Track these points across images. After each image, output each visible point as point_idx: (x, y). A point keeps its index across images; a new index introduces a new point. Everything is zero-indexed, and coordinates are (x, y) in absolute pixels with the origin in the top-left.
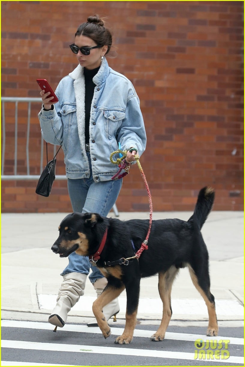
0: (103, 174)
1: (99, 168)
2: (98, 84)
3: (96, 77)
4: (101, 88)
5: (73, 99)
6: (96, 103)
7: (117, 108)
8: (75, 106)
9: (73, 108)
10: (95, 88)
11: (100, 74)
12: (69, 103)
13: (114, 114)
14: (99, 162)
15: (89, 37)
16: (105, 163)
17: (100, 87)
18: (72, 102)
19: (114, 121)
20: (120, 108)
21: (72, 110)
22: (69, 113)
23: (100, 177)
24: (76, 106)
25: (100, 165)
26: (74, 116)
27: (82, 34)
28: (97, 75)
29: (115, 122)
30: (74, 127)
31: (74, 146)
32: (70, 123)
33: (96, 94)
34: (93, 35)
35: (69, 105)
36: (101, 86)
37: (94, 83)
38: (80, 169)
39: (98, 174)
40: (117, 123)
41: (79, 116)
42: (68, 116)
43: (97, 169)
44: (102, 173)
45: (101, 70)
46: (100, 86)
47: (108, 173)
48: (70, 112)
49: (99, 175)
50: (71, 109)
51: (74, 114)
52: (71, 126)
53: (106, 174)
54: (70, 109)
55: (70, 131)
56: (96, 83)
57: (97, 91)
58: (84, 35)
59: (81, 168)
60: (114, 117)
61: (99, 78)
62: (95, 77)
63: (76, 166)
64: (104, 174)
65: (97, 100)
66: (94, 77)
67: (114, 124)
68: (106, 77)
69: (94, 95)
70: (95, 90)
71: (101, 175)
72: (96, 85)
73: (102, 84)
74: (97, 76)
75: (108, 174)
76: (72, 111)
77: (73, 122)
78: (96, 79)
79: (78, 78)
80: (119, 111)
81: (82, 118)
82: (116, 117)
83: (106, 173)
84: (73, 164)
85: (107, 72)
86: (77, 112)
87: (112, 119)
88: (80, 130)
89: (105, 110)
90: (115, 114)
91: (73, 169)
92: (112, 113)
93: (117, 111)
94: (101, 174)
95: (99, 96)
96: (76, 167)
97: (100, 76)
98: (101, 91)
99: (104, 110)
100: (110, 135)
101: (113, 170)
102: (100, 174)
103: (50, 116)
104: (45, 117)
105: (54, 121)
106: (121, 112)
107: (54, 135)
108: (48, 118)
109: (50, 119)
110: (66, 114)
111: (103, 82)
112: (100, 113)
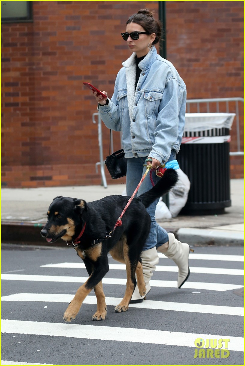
0: (140, 151)
1: (136, 145)
2: (143, 69)
3: (141, 63)
4: (146, 73)
5: (125, 86)
6: (140, 86)
7: (154, 89)
8: (126, 91)
9: (125, 93)
10: (141, 73)
11: (146, 60)
12: (121, 89)
14: (136, 140)
15: (139, 23)
16: (140, 141)
17: (145, 72)
18: (125, 88)
19: (151, 100)
20: (156, 89)
23: (138, 153)
24: (127, 91)
25: (136, 143)
26: (125, 100)
28: (142, 61)
30: (125, 110)
32: (123, 107)
33: (141, 78)
35: (122, 91)
36: (146, 71)
37: (140, 68)
39: (136, 151)
40: (154, 103)
41: (130, 99)
42: (121, 101)
43: (134, 146)
44: (140, 150)
46: (145, 71)
47: (145, 150)
48: (121, 97)
49: (137, 151)
50: (123, 94)
51: (126, 99)
52: (124, 109)
53: (143, 151)
54: (121, 95)
55: (123, 114)
57: (142, 75)
60: (151, 97)
61: (143, 63)
62: (140, 62)
63: (129, 145)
64: (141, 151)
65: (141, 83)
66: (140, 63)
67: (151, 104)
68: (152, 63)
69: (139, 79)
70: (141, 75)
71: (138, 152)
72: (141, 71)
73: (147, 69)
74: (142, 62)
75: (144, 151)
76: (123, 96)
77: (125, 105)
78: (141, 64)
79: (129, 67)
80: (156, 92)
81: (133, 101)
83: (143, 150)
84: (127, 144)
85: (154, 58)
86: (127, 96)
88: (130, 112)
89: (146, 92)
91: (128, 149)
94: (139, 151)
95: (143, 80)
96: (129, 146)
97: (145, 62)
98: (145, 75)
100: (148, 114)
101: (149, 148)
102: (138, 150)
103: (107, 110)
104: (103, 111)
105: (112, 113)
106: (158, 92)
107: (114, 124)
108: (105, 112)
109: (107, 112)
110: (119, 99)
111: (149, 68)
112: (141, 94)
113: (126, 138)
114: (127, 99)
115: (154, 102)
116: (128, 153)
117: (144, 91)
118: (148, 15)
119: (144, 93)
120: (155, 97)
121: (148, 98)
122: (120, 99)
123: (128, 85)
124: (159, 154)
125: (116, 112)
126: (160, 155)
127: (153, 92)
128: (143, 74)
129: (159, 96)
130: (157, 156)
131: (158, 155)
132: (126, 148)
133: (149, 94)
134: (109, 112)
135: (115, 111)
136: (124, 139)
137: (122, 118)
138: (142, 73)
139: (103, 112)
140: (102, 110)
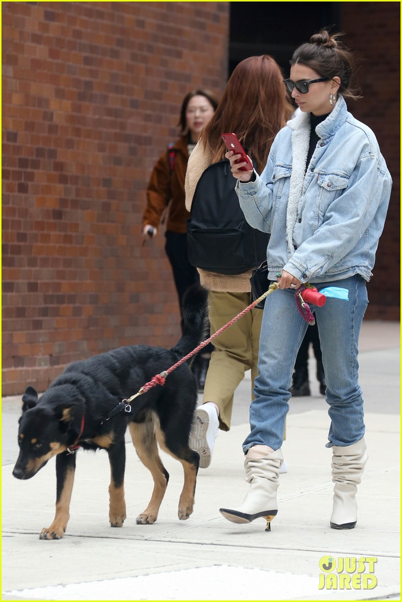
3: (321, 126)
4: (327, 143)
5: (289, 159)
6: (314, 164)
8: (289, 168)
9: (287, 172)
10: (318, 142)
11: (329, 122)
12: (282, 164)
13: (329, 180)
15: (307, 65)
17: (325, 142)
18: (287, 163)
19: (328, 189)
20: (340, 171)
21: (285, 174)
22: (280, 179)
24: (291, 168)
26: (286, 184)
27: (297, 62)
28: (323, 122)
29: (329, 191)
30: (283, 200)
31: (280, 230)
32: (279, 194)
33: (318, 150)
34: (313, 62)
35: (282, 167)
36: (328, 140)
37: (317, 134)
38: (282, 264)
40: (333, 194)
41: (294, 183)
42: (278, 183)
45: (331, 117)
46: (326, 139)
48: (281, 177)
50: (283, 173)
51: (287, 181)
52: (280, 198)
54: (281, 173)
55: (277, 206)
56: (320, 134)
57: (319, 146)
58: (299, 62)
59: (284, 263)
60: (330, 184)
61: (324, 128)
62: (319, 125)
63: (278, 259)
65: (316, 159)
67: (328, 195)
68: (339, 127)
69: (315, 152)
70: (317, 145)
72: (319, 139)
73: (330, 137)
76: (284, 176)
77: (283, 191)
78: (319, 128)
79: (299, 128)
80: (338, 175)
81: (298, 187)
82: (332, 184)
84: (274, 256)
85: (342, 120)
86: (291, 177)
87: (326, 187)
88: (290, 204)
89: (321, 174)
90: (331, 180)
91: (274, 265)
93: (335, 176)
95: (320, 154)
96: (277, 261)
98: (325, 147)
99: (319, 174)
103: (252, 190)
104: (245, 191)
105: (259, 198)
106: (341, 177)
107: (261, 218)
108: (248, 194)
109: (252, 195)
110: (276, 179)
111: (331, 135)
112: (313, 177)
113: (275, 247)
114: (289, 183)
116: (273, 272)
117: (318, 171)
118: (325, 45)
119: (317, 175)
120: (337, 185)
121: (324, 185)
122: (278, 180)
123: (294, 159)
124: (295, 263)
125: (266, 196)
127: (333, 175)
128: (322, 145)
130: (291, 267)
131: (294, 265)
132: (272, 262)
133: (327, 178)
134: (255, 195)
135: (264, 195)
136: (270, 248)
137: (274, 212)
139: (245, 194)
140: (244, 190)
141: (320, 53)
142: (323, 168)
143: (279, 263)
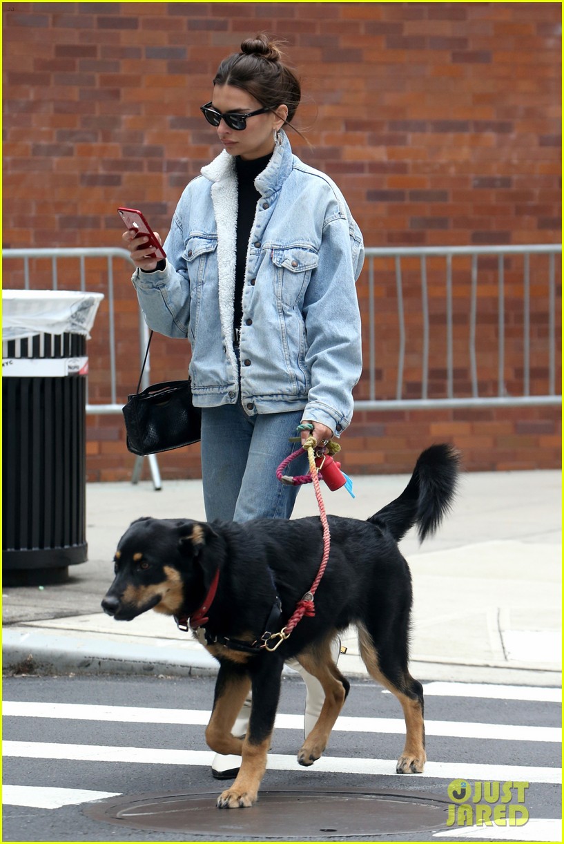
0: (262, 399)
1: (253, 383)
2: (266, 192)
3: (263, 178)
4: (272, 202)
5: (211, 225)
6: (259, 235)
7: (301, 241)
8: (213, 238)
9: (210, 245)
10: (258, 202)
11: (273, 171)
12: (200, 233)
13: (293, 256)
14: (254, 369)
15: (244, 88)
16: (267, 372)
17: (269, 201)
18: (208, 232)
19: (294, 271)
20: (307, 242)
21: (207, 248)
22: (200, 256)
23: (256, 404)
24: (216, 239)
25: (255, 377)
26: (210, 262)
27: (227, 82)
28: (265, 172)
29: (296, 274)
30: (209, 286)
31: (208, 331)
32: (201, 279)
33: (260, 216)
34: (253, 83)
35: (201, 238)
36: (272, 198)
37: (258, 190)
38: (217, 382)
39: (251, 397)
40: (301, 277)
41: (224, 260)
42: (197, 261)
44: (262, 396)
45: (274, 163)
46: (269, 198)
47: (277, 395)
48: (201, 253)
49: (254, 399)
50: (204, 246)
51: (211, 257)
52: (203, 283)
53: (271, 398)
54: (200, 247)
55: (200, 296)
56: (262, 190)
57: (261, 209)
58: (232, 83)
59: (221, 380)
60: (295, 263)
61: (268, 179)
62: (261, 175)
63: (210, 375)
64: (265, 398)
66: (258, 177)
67: (294, 278)
68: (283, 178)
69: (256, 218)
70: (258, 207)
71: (258, 401)
72: (260, 196)
73: (274, 193)
74: (265, 176)
75: (275, 398)
76: (205, 251)
77: (207, 274)
78: (261, 181)
79: (221, 179)
80: (306, 249)
81: (231, 264)
82: (298, 262)
83: (272, 395)
84: (205, 371)
85: (286, 166)
86: (218, 252)
87: (290, 268)
88: (223, 291)
89: (276, 250)
90: (296, 257)
91: (206, 384)
92: (288, 254)
93: (301, 250)
94: (259, 398)
95: (267, 220)
96: (209, 378)
97: (272, 176)
98: (270, 209)
99: (272, 249)
100: (287, 304)
101: (287, 389)
102: (256, 396)
103: (159, 282)
104: (148, 284)
105: (169, 292)
106: (310, 251)
107: (170, 319)
108: (153, 287)
109: (159, 289)
110: (194, 257)
111: (276, 190)
112: (264, 255)
113: (203, 356)
114: (215, 260)
115: (302, 275)
116: (205, 394)
117: (270, 246)
118: (267, 56)
119: (270, 251)
121: (288, 265)
122: (196, 258)
123: (218, 225)
125: (178, 288)
126: (332, 412)
127: (298, 250)
128: (265, 207)
129: (312, 260)
132: (201, 381)
134: (163, 289)
135: (176, 287)
136: (197, 359)
137: (195, 306)
138: (260, 202)
139: (149, 288)
140: (148, 282)
141: (261, 71)
142: (278, 240)
143: (213, 381)
